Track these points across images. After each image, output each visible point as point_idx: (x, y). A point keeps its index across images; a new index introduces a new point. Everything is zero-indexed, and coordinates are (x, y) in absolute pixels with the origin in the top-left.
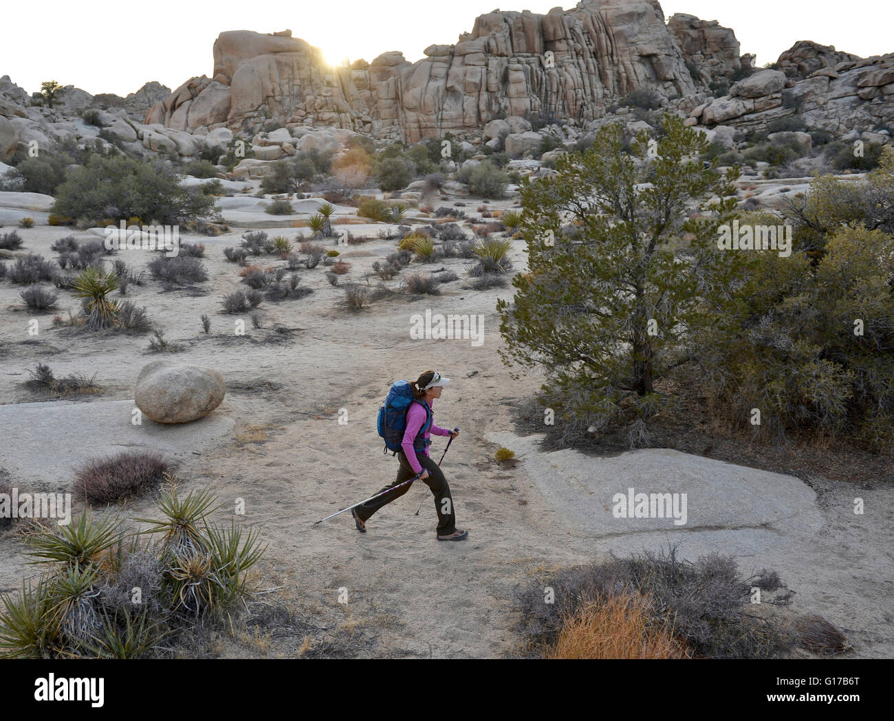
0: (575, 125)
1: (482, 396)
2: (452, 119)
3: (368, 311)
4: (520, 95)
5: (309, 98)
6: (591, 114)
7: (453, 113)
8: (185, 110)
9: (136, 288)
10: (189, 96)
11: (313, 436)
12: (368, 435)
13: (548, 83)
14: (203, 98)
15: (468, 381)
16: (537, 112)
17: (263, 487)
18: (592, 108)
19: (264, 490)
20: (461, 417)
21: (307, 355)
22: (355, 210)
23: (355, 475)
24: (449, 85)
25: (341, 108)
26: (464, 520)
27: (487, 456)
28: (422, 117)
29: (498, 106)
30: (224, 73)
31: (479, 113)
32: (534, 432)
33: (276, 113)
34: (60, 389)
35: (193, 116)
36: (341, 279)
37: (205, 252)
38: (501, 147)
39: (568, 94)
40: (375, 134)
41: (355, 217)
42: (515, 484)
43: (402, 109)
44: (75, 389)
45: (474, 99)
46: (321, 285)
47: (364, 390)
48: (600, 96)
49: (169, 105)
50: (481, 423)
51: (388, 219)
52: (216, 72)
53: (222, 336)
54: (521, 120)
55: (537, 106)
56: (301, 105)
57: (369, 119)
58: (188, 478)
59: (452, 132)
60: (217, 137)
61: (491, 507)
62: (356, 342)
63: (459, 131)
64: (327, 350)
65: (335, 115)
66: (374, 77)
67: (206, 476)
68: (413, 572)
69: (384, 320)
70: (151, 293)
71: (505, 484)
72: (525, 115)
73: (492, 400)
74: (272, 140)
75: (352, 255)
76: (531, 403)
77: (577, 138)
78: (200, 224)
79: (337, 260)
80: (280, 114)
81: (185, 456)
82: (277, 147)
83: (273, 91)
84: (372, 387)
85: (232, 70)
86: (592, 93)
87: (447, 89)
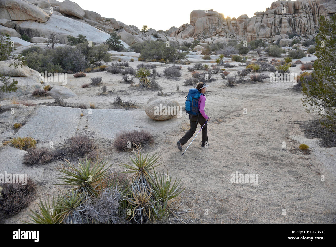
0: (304, 36)
1: (286, 119)
2: (262, 35)
3: (236, 86)
4: (285, 27)
5: (217, 29)
6: (310, 33)
7: (263, 33)
8: (181, 33)
9: (159, 77)
10: (183, 29)
11: (213, 130)
12: (237, 132)
13: (295, 23)
14: (187, 30)
15: (278, 113)
16: (291, 32)
17: (190, 151)
18: (310, 31)
19: (190, 152)
20: (278, 127)
21: (213, 100)
22: (231, 59)
23: (231, 149)
24: (262, 24)
25: (227, 32)
26: (289, 180)
27: (294, 147)
28: (253, 34)
29: (278, 31)
30: (193, 22)
31: (271, 33)
32: (314, 137)
33: (207, 34)
34: (123, 105)
35: (184, 35)
36: (226, 77)
37: (182, 69)
38: (278, 43)
39: (302, 26)
40: (237, 39)
41: (231, 60)
42: (313, 162)
43: (246, 32)
44: (129, 106)
45: (270, 28)
46: (219, 78)
47: (235, 114)
48: (313, 27)
49: (177, 32)
50: (287, 130)
51: (242, 61)
52: (191, 22)
53: (182, 92)
54: (285, 35)
55: (291, 30)
56: (215, 31)
57: (235, 35)
58: (159, 143)
59: (262, 39)
60: (190, 40)
61: (303, 175)
62: (231, 96)
63: (265, 39)
64: (220, 98)
65: (225, 34)
66: (238, 22)
67: (167, 143)
68: (264, 210)
69: (242, 90)
70: (163, 79)
71: (306, 162)
72: (287, 33)
73: (290, 121)
74: (206, 41)
75: (230, 70)
76: (309, 124)
77: (304, 41)
78: (182, 61)
79: (224, 71)
80: (209, 34)
81: (160, 134)
82: (207, 43)
83: (207, 27)
84: (237, 113)
85: (195, 21)
86: (311, 26)
87: (261, 26)
